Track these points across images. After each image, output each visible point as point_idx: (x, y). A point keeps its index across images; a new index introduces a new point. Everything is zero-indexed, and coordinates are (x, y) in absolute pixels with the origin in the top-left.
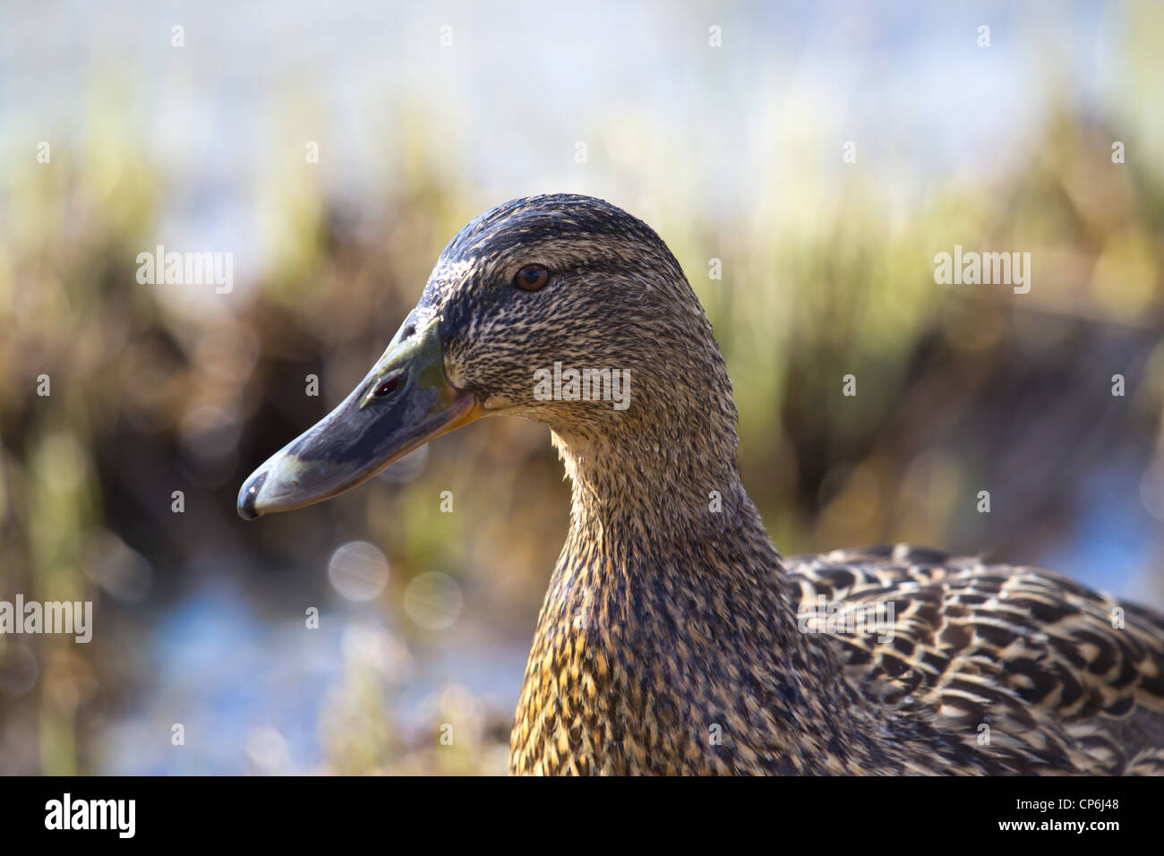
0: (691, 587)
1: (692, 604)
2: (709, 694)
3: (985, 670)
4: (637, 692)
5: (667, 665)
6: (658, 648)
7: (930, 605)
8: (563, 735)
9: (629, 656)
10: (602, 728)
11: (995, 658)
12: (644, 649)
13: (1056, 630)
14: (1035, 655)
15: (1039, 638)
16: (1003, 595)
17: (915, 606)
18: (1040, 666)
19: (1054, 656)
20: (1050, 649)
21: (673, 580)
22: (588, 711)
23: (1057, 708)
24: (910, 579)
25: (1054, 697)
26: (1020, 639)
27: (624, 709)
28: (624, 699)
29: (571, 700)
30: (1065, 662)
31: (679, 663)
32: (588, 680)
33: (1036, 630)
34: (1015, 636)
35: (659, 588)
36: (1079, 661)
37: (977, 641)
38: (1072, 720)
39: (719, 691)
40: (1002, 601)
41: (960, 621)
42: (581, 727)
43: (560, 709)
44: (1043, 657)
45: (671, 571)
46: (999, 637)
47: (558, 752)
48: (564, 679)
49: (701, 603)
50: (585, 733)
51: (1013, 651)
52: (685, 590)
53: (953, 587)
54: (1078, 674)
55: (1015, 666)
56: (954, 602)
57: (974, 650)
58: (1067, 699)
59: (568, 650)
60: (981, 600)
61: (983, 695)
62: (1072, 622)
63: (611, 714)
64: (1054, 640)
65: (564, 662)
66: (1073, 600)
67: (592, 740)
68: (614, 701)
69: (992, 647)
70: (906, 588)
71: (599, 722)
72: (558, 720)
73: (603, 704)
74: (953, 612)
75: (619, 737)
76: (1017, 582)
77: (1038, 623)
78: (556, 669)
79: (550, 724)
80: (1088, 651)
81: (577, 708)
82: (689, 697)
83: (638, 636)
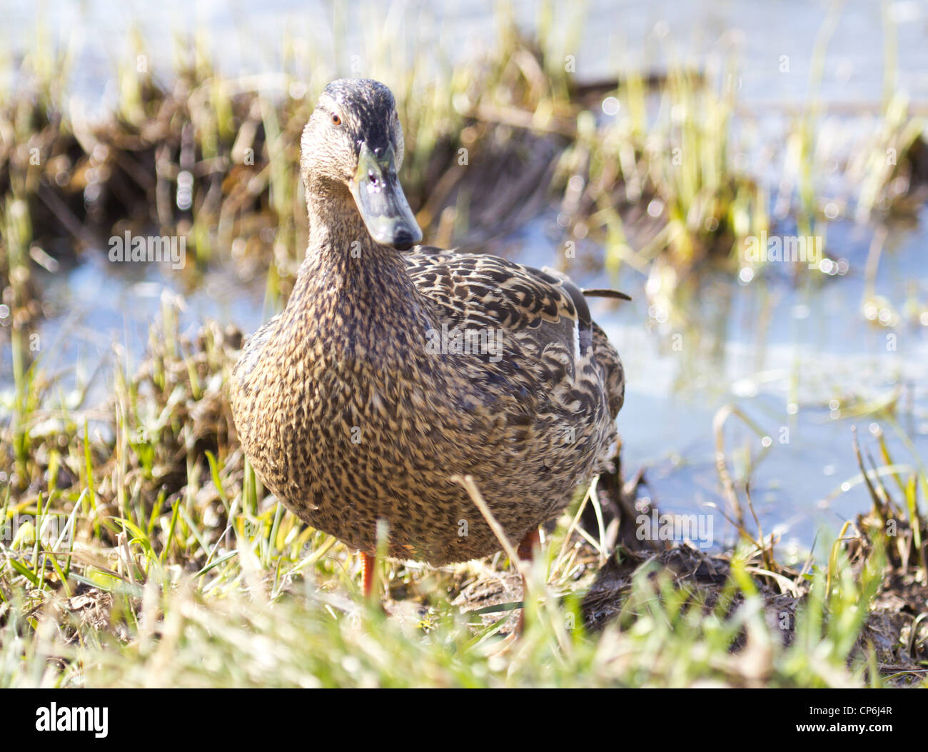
0: (388, 270)
1: (390, 279)
2: (399, 323)
3: (477, 309)
4: (366, 323)
5: (381, 309)
6: (377, 301)
7: (446, 276)
8: (319, 348)
9: (363, 305)
10: (343, 342)
11: (481, 303)
12: (370, 300)
13: (505, 286)
14: (497, 300)
15: (498, 291)
16: (477, 269)
17: (439, 278)
18: (500, 305)
19: (506, 300)
20: (504, 295)
21: (381, 267)
22: (336, 334)
23: (509, 326)
24: (429, 263)
25: (508, 321)
26: (490, 292)
27: (358, 330)
28: (358, 327)
29: (327, 330)
30: (511, 302)
31: (387, 308)
32: (339, 320)
33: (496, 287)
34: (488, 290)
35: (376, 271)
36: (517, 301)
37: (471, 294)
38: (515, 331)
39: (404, 322)
40: (478, 273)
41: (461, 284)
42: (331, 342)
43: (319, 334)
44: (501, 301)
45: (380, 263)
46: (480, 292)
47: (315, 355)
48: (323, 320)
49: (393, 278)
50: (333, 345)
51: (488, 298)
52: (386, 272)
53: (453, 267)
54: (517, 308)
55: (490, 306)
56: (455, 274)
57: (470, 298)
58: (513, 322)
59: (327, 304)
60: (468, 273)
61: (483, 322)
62: (511, 282)
63: (350, 335)
64: (505, 291)
65: (324, 311)
66: (509, 270)
67: (336, 347)
68: (353, 327)
69: (478, 297)
70: (430, 268)
71: (342, 339)
72: (318, 340)
73: (346, 330)
74: (457, 280)
75: (352, 346)
76: (482, 263)
77: (496, 283)
78: (318, 316)
79: (312, 344)
80: (520, 295)
81: (329, 333)
82: (390, 323)
83: (368, 295)
